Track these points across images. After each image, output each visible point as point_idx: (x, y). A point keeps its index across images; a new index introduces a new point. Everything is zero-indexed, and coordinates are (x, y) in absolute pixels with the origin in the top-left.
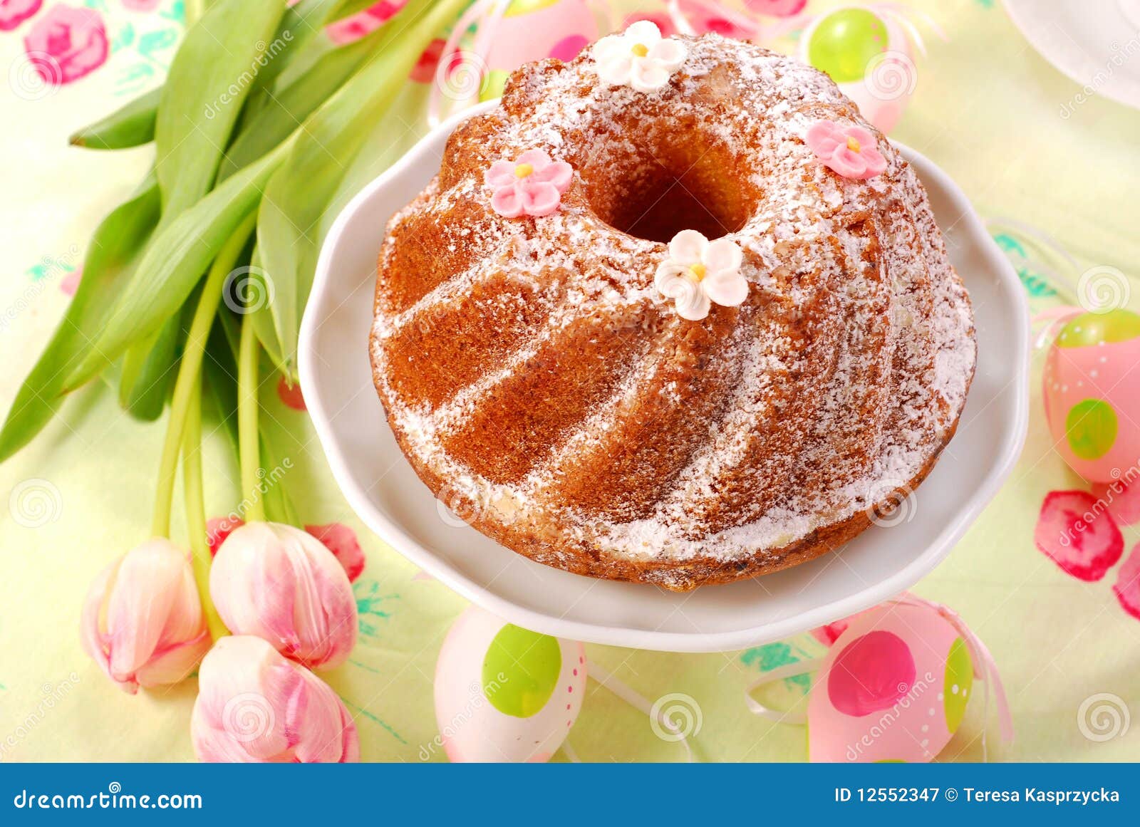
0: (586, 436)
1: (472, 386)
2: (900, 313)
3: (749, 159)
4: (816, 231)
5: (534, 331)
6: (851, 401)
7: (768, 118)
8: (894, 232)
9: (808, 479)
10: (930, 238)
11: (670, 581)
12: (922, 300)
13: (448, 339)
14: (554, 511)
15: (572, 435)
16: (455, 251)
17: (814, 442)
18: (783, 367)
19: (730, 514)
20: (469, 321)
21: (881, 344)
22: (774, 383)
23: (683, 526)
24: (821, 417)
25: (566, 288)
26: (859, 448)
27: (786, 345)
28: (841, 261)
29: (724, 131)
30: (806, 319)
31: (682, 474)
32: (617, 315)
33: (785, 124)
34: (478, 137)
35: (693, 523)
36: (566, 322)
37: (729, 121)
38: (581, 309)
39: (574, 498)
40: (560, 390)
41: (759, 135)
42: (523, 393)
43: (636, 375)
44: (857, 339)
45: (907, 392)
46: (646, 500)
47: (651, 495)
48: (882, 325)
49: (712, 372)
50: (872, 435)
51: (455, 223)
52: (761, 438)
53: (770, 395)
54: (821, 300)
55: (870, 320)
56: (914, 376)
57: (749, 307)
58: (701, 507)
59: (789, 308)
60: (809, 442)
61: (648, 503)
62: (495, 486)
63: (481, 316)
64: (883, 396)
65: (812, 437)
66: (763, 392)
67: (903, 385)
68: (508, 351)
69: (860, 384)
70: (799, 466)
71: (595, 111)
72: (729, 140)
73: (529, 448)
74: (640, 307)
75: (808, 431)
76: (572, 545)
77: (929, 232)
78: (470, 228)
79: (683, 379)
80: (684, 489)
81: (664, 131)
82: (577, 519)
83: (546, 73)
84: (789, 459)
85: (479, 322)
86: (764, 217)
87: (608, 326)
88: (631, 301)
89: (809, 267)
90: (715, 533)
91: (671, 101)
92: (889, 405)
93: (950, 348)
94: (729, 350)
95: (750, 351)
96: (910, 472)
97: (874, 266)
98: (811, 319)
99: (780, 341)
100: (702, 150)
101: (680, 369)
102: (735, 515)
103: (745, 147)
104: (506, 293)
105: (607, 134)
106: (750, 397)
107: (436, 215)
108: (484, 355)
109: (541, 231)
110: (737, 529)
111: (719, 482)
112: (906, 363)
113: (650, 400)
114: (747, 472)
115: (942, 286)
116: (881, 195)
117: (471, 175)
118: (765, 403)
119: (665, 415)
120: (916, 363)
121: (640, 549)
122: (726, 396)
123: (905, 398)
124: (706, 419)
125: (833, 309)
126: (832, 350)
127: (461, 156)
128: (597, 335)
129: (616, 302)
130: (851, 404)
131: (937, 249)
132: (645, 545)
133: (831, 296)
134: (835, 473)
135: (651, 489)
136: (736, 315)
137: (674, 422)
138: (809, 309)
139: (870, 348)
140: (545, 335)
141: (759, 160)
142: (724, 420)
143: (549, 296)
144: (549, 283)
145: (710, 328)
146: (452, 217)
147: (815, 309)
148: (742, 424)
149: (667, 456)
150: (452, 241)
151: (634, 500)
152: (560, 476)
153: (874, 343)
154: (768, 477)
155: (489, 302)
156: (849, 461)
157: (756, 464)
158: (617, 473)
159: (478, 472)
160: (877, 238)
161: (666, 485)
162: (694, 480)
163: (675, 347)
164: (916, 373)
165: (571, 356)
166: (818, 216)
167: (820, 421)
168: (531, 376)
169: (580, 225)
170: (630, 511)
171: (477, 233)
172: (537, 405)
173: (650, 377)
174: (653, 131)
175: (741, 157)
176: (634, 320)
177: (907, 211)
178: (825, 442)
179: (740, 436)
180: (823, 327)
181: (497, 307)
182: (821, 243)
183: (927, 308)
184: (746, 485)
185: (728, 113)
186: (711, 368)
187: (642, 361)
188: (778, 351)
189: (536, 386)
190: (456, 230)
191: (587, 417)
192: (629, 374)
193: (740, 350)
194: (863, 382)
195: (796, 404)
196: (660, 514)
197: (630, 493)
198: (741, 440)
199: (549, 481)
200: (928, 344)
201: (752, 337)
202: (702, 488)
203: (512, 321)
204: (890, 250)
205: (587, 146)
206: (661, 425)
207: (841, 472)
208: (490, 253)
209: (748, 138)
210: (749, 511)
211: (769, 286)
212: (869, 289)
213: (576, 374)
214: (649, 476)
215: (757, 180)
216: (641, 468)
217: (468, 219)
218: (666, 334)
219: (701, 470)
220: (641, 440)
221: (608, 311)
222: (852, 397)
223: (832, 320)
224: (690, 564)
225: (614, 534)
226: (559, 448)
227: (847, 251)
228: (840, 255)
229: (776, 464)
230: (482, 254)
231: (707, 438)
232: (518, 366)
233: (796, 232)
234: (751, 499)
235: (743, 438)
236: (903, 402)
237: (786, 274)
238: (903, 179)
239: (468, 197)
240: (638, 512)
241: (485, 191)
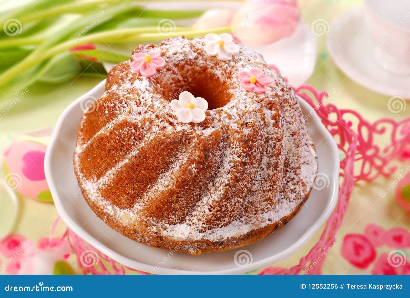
0: (158, 187)
1: (113, 168)
2: (287, 144)
3: (228, 83)
4: (254, 107)
5: (138, 143)
6: (267, 177)
7: (236, 66)
8: (285, 111)
9: (249, 209)
10: (300, 119)
11: (191, 250)
12: (296, 140)
13: (104, 148)
14: (144, 219)
15: (153, 187)
16: (108, 113)
17: (252, 194)
18: (239, 159)
19: (216, 221)
20: (112, 140)
21: (279, 154)
22: (235, 166)
23: (197, 226)
24: (254, 183)
25: (152, 125)
26: (269, 197)
27: (241, 150)
28: (263, 119)
29: (218, 72)
30: (249, 140)
31: (197, 204)
32: (172, 136)
33: (242, 69)
34: (120, 70)
35: (201, 225)
36: (151, 138)
37: (220, 68)
38: (157, 133)
39: (153, 214)
40: (148, 167)
41: (232, 73)
42: (133, 169)
43: (179, 161)
44: (270, 151)
45: (290, 178)
46: (182, 215)
47: (184, 213)
48: (280, 146)
49: (210, 160)
50: (275, 193)
51: (108, 102)
52: (230, 189)
53: (234, 171)
54: (255, 133)
55: (275, 143)
56: (292, 171)
57: (226, 135)
58: (205, 218)
59: (242, 136)
60: (249, 194)
61: (183, 216)
62: (121, 210)
63: (117, 137)
64: (280, 176)
65: (250, 191)
66: (231, 170)
67: (288, 174)
68: (128, 152)
69: (270, 170)
70: (245, 204)
71: (167, 61)
72: (220, 76)
73: (135, 193)
74: (181, 133)
75: (249, 189)
76: (151, 234)
77: (299, 116)
78: (114, 103)
79: (199, 163)
80: (198, 211)
81: (194, 72)
82: (154, 223)
83: (148, 48)
84: (241, 200)
85: (116, 140)
86: (233, 102)
87: (168, 140)
88: (178, 130)
89: (251, 120)
90: (210, 229)
91: (197, 60)
92: (282, 182)
93: (307, 164)
94: (217, 152)
95: (226, 153)
96: (290, 211)
97: (277, 122)
98: (251, 140)
99: (238, 149)
100: (209, 81)
101: (197, 158)
102: (218, 222)
103: (226, 79)
104: (127, 127)
105: (171, 72)
106: (225, 172)
107: (101, 99)
108: (118, 154)
109: (143, 104)
110: (219, 228)
111: (212, 208)
112: (289, 165)
113: (184, 171)
114: (224, 204)
115: (305, 138)
116: (280, 96)
117: (116, 84)
118: (232, 174)
119: (191, 177)
120: (293, 165)
121: (179, 236)
122: (216, 171)
123: (289, 180)
124: (207, 181)
125: (260, 138)
126: (259, 155)
127: (112, 77)
128: (164, 144)
129: (172, 131)
130: (267, 178)
131: (303, 123)
132: (181, 234)
133: (259, 133)
134: (260, 207)
135: (184, 210)
136: (220, 137)
137: (194, 181)
138: (250, 137)
139: (274, 155)
140: (143, 144)
141: (232, 83)
142: (215, 181)
143: (145, 128)
144: (145, 123)
145: (210, 142)
146: (108, 99)
147: (253, 137)
148: (222, 183)
149: (191, 196)
150: (107, 109)
151: (177, 215)
152: (147, 204)
153: (277, 153)
154: (232, 207)
155: (121, 131)
156: (266, 203)
157: (228, 200)
158: (170, 203)
159: (114, 204)
160: (278, 111)
161: (190, 209)
162: (202, 207)
163: (195, 150)
164: (293, 170)
165: (152, 153)
166: (255, 101)
167: (254, 185)
168: (136, 161)
169: (159, 101)
170: (175, 220)
171: (117, 105)
172: (138, 174)
173: (185, 162)
174: (190, 72)
175: (225, 82)
176: (179, 138)
177: (291, 104)
178: (256, 194)
179: (221, 188)
180: (256, 144)
181: (124, 133)
182: (256, 112)
183: (298, 143)
184: (223, 209)
185: (220, 65)
186: (210, 159)
187: (182, 155)
188: (237, 153)
189: (138, 166)
190: (109, 104)
191: (159, 179)
192: (176, 161)
193: (222, 152)
194: (272, 169)
195: (244, 176)
196: (188, 221)
197: (176, 212)
198: (221, 189)
199: (143, 207)
200: (298, 158)
201: (227, 147)
202: (205, 210)
203: (129, 139)
204: (283, 118)
205: (163, 75)
206: (189, 182)
207: (262, 207)
208: (122, 113)
209: (228, 75)
210: (224, 221)
211: (234, 127)
212: (275, 131)
213: (155, 160)
214: (184, 204)
215: (231, 91)
216: (180, 201)
217: (114, 99)
218: (192, 144)
219: (205, 202)
220: (181, 188)
221: (168, 134)
222: (267, 175)
223: (259, 142)
224: (199, 242)
225: (169, 230)
226: (147, 193)
227: (266, 115)
228: (263, 117)
229: (235, 201)
230: (119, 114)
231: (207, 189)
232: (131, 157)
233: (246, 107)
234: (225, 216)
235: (222, 189)
236: (288, 182)
237: (241, 122)
238: (289, 94)
239: (114, 91)
240: (179, 220)
241: (121, 90)
